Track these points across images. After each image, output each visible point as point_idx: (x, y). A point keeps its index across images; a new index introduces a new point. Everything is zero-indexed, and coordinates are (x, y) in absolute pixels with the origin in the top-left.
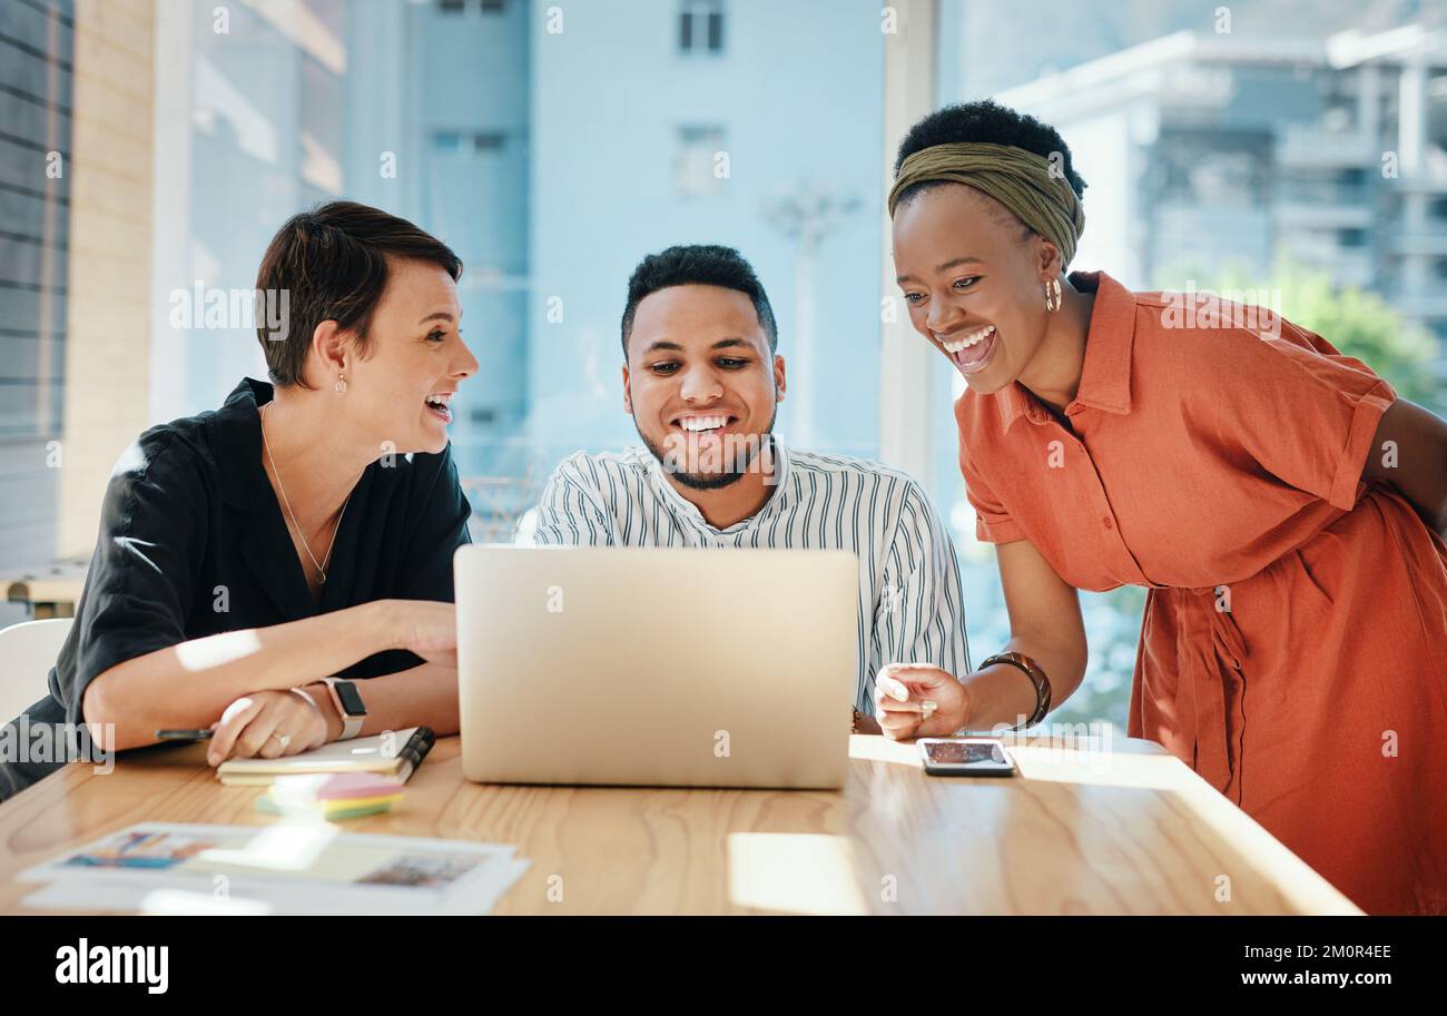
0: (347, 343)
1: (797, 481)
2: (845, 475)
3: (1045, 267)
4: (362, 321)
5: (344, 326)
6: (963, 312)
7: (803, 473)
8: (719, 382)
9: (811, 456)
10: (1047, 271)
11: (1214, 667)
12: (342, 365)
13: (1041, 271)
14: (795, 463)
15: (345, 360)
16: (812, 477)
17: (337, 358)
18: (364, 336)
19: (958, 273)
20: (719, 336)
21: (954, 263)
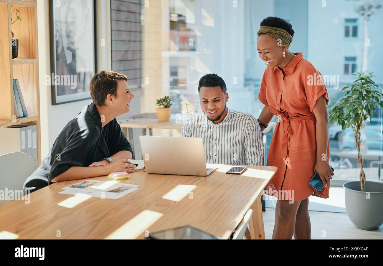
0: (113, 97)
1: (231, 115)
2: (239, 114)
3: (283, 49)
4: (115, 93)
5: (112, 94)
6: (267, 57)
7: (232, 114)
8: (215, 105)
9: (235, 111)
10: (283, 50)
11: (286, 135)
12: (112, 101)
13: (282, 50)
14: (231, 112)
15: (112, 100)
16: (234, 115)
17: (111, 100)
18: (116, 95)
19: (266, 51)
20: (214, 98)
21: (266, 49)
